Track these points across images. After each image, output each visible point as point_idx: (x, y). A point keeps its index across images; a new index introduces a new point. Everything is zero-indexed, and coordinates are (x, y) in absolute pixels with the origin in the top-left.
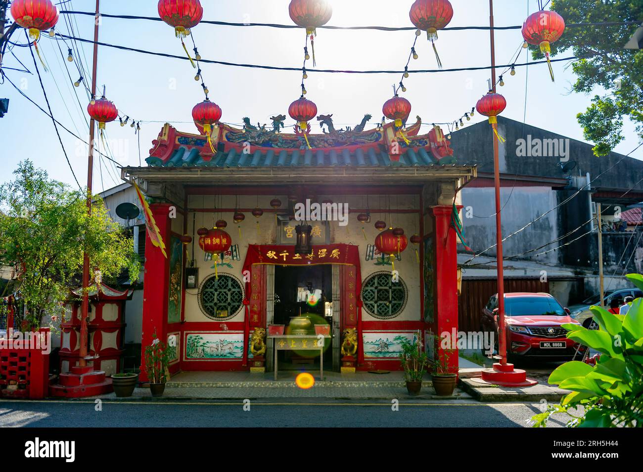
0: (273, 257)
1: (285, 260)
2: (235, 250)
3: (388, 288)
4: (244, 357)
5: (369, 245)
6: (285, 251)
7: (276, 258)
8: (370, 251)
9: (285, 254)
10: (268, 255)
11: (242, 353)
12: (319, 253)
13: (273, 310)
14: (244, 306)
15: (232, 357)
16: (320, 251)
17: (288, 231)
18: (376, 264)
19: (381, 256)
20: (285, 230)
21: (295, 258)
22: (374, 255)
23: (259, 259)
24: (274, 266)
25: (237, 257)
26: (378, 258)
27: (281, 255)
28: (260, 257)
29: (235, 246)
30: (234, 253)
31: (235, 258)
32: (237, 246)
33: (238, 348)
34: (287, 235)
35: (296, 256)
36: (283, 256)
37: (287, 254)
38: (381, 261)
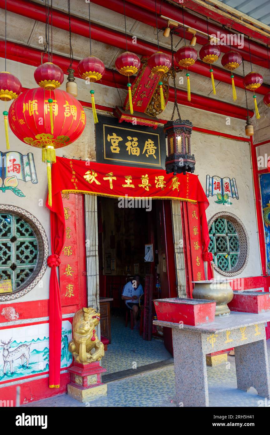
0: (94, 182)
1: (111, 187)
2: (29, 164)
3: (225, 235)
4: (50, 368)
5: (208, 176)
6: (111, 174)
7: (98, 183)
8: (210, 184)
9: (110, 178)
10: (85, 177)
11: (47, 362)
12: (156, 181)
13: (98, 273)
14: (49, 270)
15: (27, 373)
16: (156, 178)
17: (112, 141)
18: (216, 202)
19: (220, 192)
20: (109, 141)
21: (125, 186)
22: (214, 189)
23: (73, 183)
24: (96, 197)
25: (31, 176)
26: (218, 194)
27: (105, 179)
28: (73, 180)
29: (28, 155)
30: (27, 169)
31: (28, 178)
32: (31, 157)
33: (38, 352)
34: (112, 148)
35: (126, 183)
36: (108, 180)
37: (115, 178)
38: (221, 198)
